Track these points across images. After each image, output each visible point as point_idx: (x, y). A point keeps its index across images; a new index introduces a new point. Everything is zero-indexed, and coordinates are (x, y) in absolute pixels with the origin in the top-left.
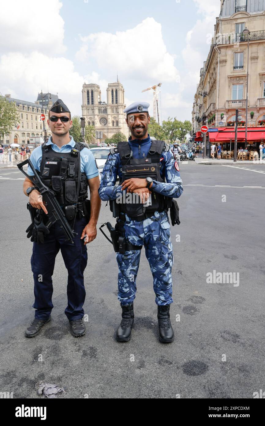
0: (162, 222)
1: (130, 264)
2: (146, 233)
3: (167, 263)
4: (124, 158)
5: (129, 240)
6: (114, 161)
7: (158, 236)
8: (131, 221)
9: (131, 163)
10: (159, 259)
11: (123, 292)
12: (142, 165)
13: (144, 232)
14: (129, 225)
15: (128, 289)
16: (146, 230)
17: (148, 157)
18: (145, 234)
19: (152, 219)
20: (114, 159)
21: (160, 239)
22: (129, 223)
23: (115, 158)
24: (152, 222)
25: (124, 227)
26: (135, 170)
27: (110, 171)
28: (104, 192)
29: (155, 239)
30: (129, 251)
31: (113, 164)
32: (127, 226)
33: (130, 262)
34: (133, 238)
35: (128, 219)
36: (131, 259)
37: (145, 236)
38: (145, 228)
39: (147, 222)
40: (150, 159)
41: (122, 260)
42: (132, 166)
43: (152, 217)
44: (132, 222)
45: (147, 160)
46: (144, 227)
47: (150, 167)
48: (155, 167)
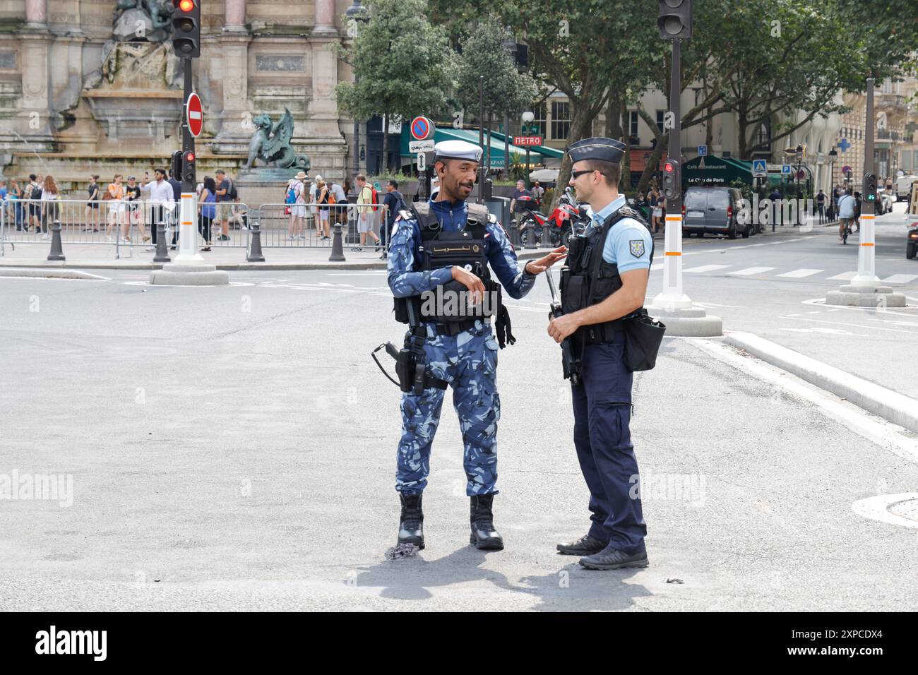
0: (486, 339)
1: (430, 412)
2: (461, 356)
3: (491, 411)
4: (427, 229)
5: (432, 369)
6: (412, 231)
7: (479, 361)
8: (435, 336)
9: (440, 238)
10: (477, 402)
11: (410, 470)
12: (458, 242)
13: (457, 354)
14: (433, 343)
15: (418, 465)
16: (460, 350)
17: (466, 230)
18: (460, 358)
19: (471, 333)
20: (411, 228)
21: (482, 367)
22: (434, 339)
23: (411, 226)
24: (472, 337)
25: (424, 347)
26: (448, 249)
27: (407, 247)
28: (403, 280)
29: (475, 366)
30: (429, 388)
31: (410, 236)
32: (430, 344)
33: (430, 410)
34: (439, 366)
35: (430, 333)
36: (432, 403)
37: (460, 361)
38: (460, 347)
39: (464, 338)
40: (470, 232)
41: (415, 405)
42: (441, 242)
43: (471, 330)
44: (438, 337)
45: (465, 234)
46: (458, 345)
47: (472, 245)
48: (479, 245)
